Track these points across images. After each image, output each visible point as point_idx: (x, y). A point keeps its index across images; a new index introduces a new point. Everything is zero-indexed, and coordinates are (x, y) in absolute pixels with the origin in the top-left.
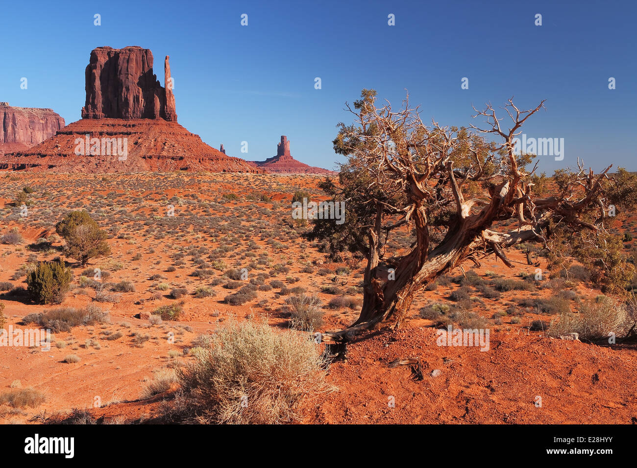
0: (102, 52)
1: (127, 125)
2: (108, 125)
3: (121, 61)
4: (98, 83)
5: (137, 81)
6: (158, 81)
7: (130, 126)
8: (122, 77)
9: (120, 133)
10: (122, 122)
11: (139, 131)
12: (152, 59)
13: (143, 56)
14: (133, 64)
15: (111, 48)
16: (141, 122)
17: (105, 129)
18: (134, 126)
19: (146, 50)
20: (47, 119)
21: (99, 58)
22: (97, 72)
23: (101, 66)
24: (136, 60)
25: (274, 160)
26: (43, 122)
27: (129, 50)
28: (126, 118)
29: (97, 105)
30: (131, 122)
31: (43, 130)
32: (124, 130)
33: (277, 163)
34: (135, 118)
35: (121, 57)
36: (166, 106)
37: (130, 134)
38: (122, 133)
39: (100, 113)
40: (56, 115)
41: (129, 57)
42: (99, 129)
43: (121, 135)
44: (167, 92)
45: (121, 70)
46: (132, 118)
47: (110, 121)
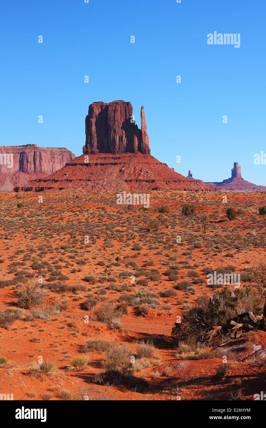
0: (97, 106)
1: (114, 158)
2: (101, 158)
3: (110, 112)
4: (94, 128)
5: (121, 126)
6: (136, 125)
7: (116, 158)
8: (111, 123)
9: (110, 164)
10: (111, 156)
11: (123, 162)
12: (132, 109)
13: (125, 107)
14: (118, 114)
15: (103, 103)
16: (124, 155)
17: (99, 161)
18: (119, 158)
19: (128, 102)
20: (63, 155)
21: (95, 110)
22: (93, 120)
23: (96, 115)
24: (121, 110)
25: (229, 181)
26: (61, 157)
27: (116, 103)
28: (114, 153)
29: (93, 144)
30: (117, 156)
31: (60, 163)
32: (112, 161)
33: (231, 183)
34: (120, 152)
35: (110, 109)
36: (142, 143)
37: (117, 164)
38: (111, 164)
39: (95, 150)
40: (69, 152)
41: (115, 108)
42: (95, 161)
43: (110, 165)
44: (143, 133)
45: (110, 118)
46: (118, 153)
47: (103, 155)
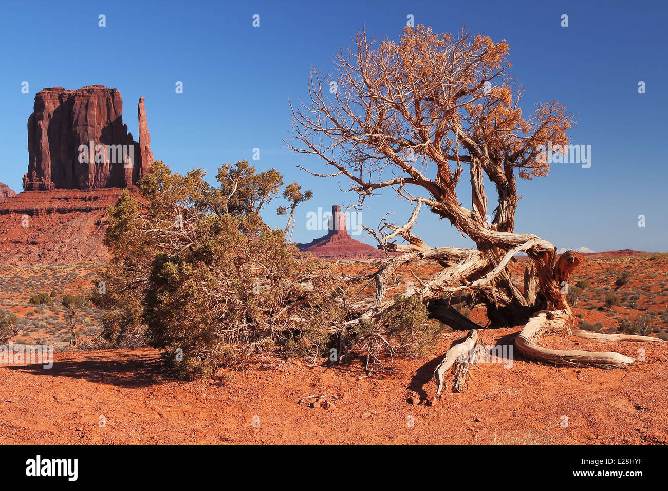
0: (51, 96)
1: (86, 198)
2: (59, 199)
3: (76, 107)
4: (45, 139)
5: (99, 135)
6: (130, 133)
7: (90, 199)
8: (79, 130)
9: (76, 210)
10: (79, 194)
11: (103, 206)
12: (120, 102)
13: (108, 99)
14: (94, 112)
15: (63, 90)
16: (106, 193)
17: (56, 205)
18: (96, 198)
19: (112, 90)
21: (46, 104)
22: (44, 124)
23: (49, 115)
24: (99, 105)
25: (324, 241)
27: (89, 91)
28: (85, 188)
29: (44, 171)
30: (92, 194)
32: (82, 204)
33: (327, 245)
34: (98, 187)
35: (77, 101)
36: (142, 169)
37: (91, 210)
38: (80, 210)
39: (48, 182)
40: (4, 186)
41: (88, 101)
42: (47, 205)
43: (78, 212)
44: (143, 149)
45: (77, 120)
46: (93, 188)
47: (63, 193)
